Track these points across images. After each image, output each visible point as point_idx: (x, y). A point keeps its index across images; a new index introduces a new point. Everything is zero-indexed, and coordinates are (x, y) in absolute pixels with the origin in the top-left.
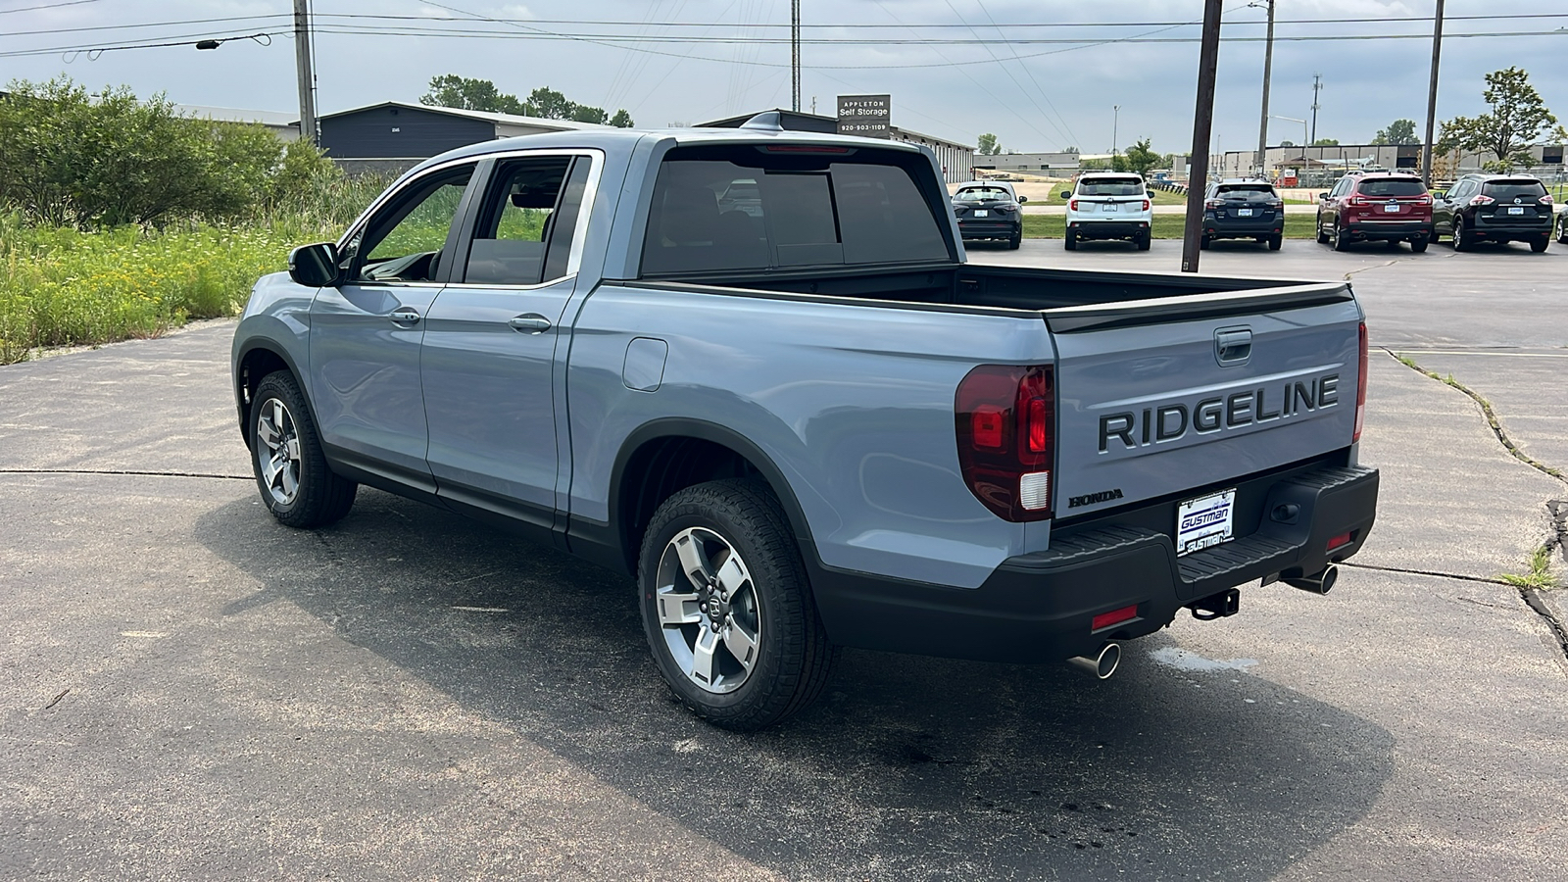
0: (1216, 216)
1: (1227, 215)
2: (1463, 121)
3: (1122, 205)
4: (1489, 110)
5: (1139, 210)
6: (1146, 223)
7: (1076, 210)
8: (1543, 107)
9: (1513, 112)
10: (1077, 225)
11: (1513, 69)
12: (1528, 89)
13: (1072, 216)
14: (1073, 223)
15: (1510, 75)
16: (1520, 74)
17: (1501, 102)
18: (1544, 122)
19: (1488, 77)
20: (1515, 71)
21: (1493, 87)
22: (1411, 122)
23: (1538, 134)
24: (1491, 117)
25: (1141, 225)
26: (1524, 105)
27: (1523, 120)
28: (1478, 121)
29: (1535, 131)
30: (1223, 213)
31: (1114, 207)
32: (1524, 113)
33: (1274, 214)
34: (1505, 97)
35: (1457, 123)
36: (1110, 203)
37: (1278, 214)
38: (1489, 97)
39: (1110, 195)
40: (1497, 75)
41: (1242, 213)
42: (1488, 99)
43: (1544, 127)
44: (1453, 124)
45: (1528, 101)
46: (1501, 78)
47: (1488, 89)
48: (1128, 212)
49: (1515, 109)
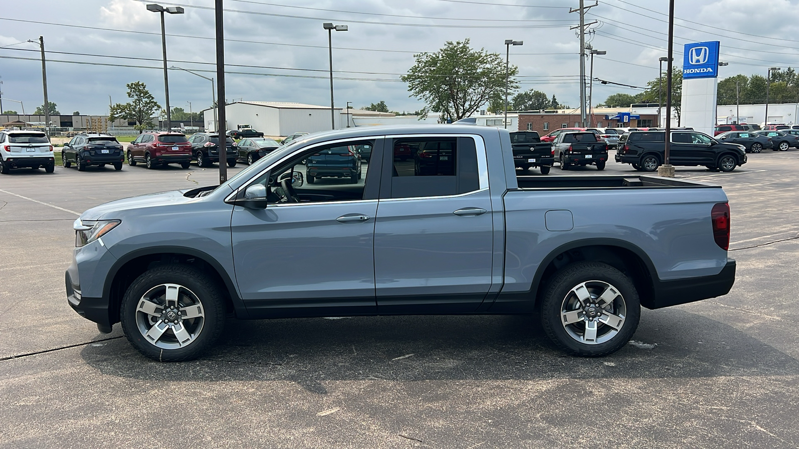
0: (90, 153)
1: (96, 153)
2: (120, 105)
3: (38, 148)
4: (131, 101)
5: (47, 151)
6: (53, 158)
7: (10, 151)
8: (154, 100)
9: (141, 102)
10: (11, 160)
11: (138, 82)
12: (147, 93)
13: (8, 155)
14: (8, 159)
15: (137, 85)
16: (143, 85)
17: (136, 97)
18: (156, 108)
19: (128, 86)
20: (140, 83)
21: (131, 90)
22: (54, 103)
23: (154, 113)
24: (132, 104)
25: (50, 159)
26: (146, 99)
27: (146, 106)
28: (126, 106)
29: (152, 111)
30: (94, 152)
31: (33, 149)
32: (146, 103)
33: (120, 152)
34: (137, 95)
35: (117, 106)
36: (31, 147)
37: (121, 152)
38: (129, 95)
39: (30, 143)
40: (132, 84)
41: (103, 152)
42: (129, 96)
43: (156, 110)
44: (116, 107)
45: (148, 98)
46: (134, 86)
47: (129, 91)
48: (42, 152)
49: (142, 101)
